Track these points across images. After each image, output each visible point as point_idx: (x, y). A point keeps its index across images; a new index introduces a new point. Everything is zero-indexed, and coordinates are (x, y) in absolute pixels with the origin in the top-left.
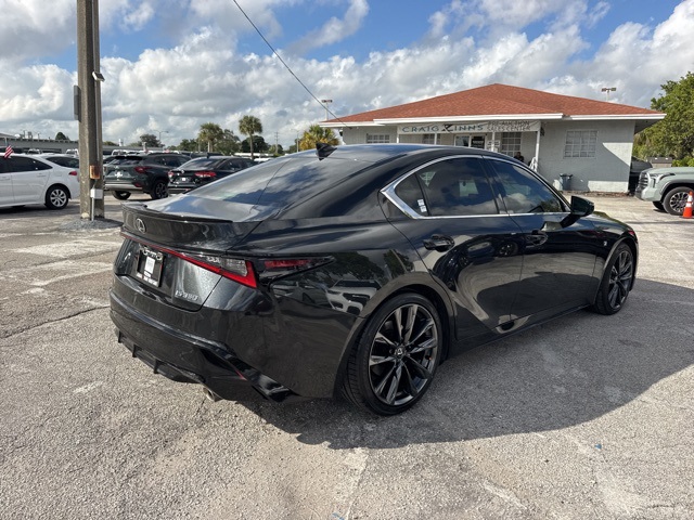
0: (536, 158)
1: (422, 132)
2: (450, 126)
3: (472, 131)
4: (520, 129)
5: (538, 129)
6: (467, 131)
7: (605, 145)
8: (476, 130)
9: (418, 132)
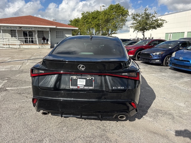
0: (50, 38)
1: (11, 29)
2: (21, 27)
3: (29, 29)
4: (44, 30)
5: (49, 30)
6: (27, 29)
7: (66, 35)
8: (30, 29)
9: (9, 29)
